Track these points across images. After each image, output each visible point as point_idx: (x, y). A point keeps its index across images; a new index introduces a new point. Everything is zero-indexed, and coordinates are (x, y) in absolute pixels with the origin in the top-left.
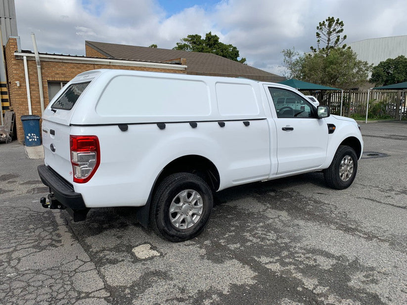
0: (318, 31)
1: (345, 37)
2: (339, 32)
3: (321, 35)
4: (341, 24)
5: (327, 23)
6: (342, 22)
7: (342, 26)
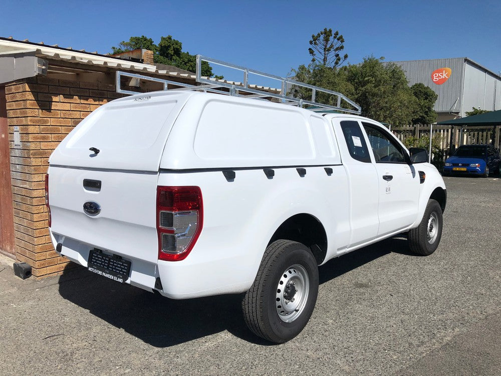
0: (311, 46)
1: (346, 57)
2: (337, 49)
3: (316, 52)
4: (341, 39)
5: (322, 37)
6: (341, 37)
7: (342, 41)
